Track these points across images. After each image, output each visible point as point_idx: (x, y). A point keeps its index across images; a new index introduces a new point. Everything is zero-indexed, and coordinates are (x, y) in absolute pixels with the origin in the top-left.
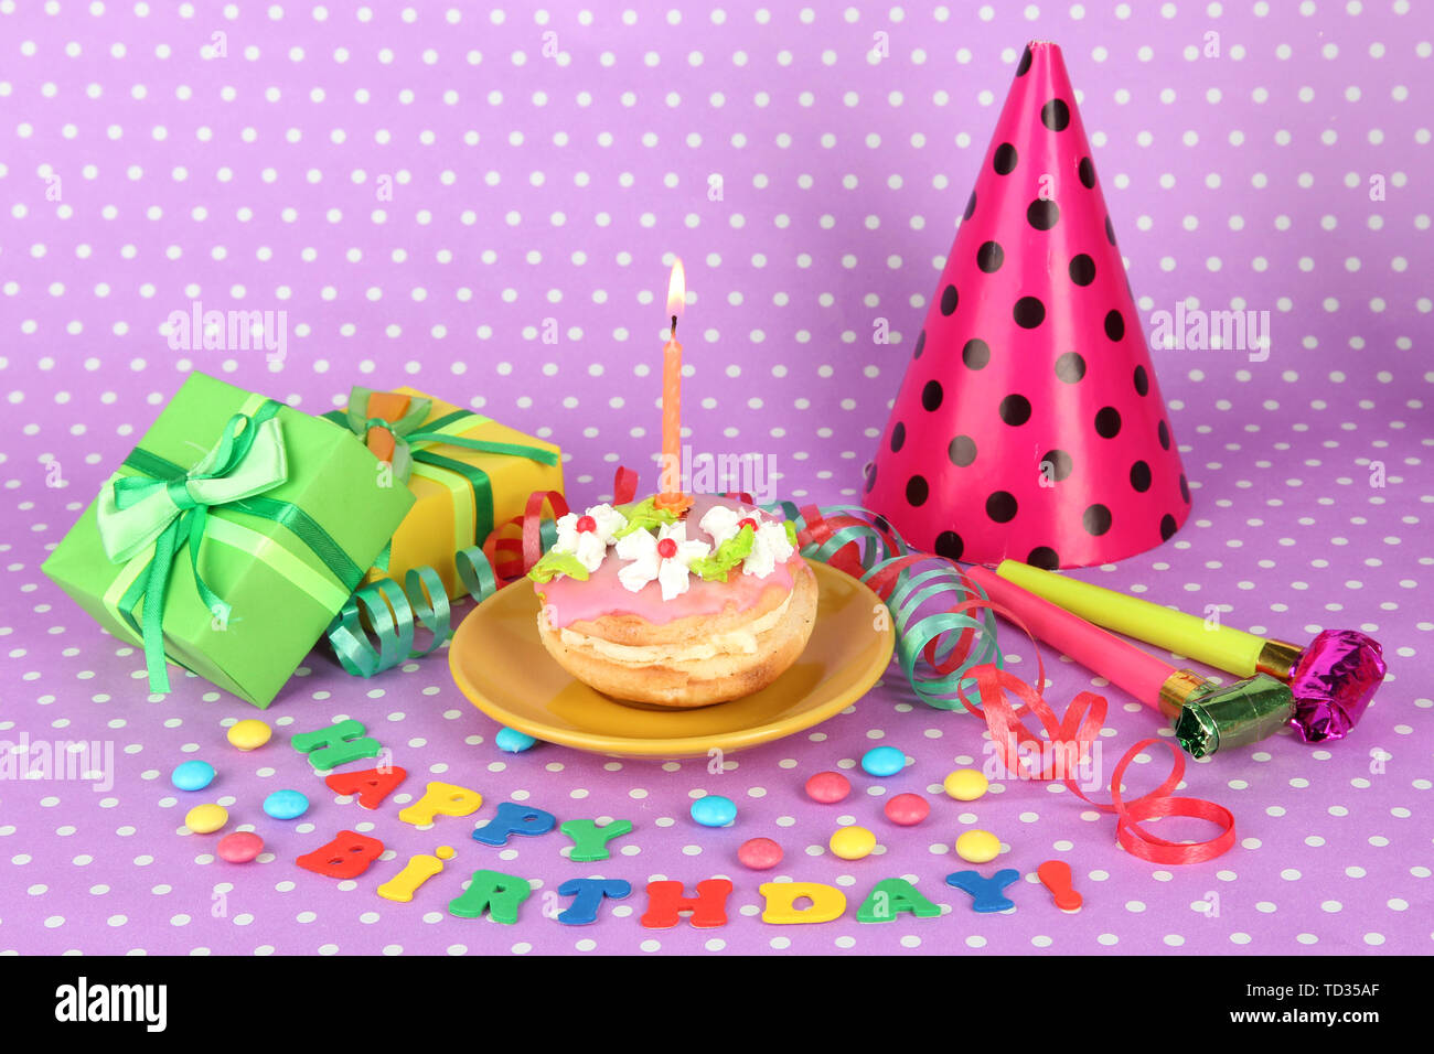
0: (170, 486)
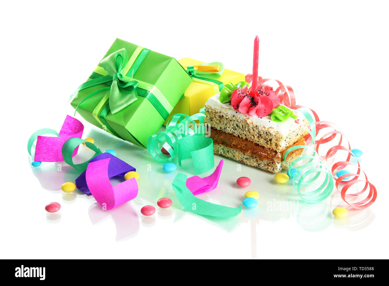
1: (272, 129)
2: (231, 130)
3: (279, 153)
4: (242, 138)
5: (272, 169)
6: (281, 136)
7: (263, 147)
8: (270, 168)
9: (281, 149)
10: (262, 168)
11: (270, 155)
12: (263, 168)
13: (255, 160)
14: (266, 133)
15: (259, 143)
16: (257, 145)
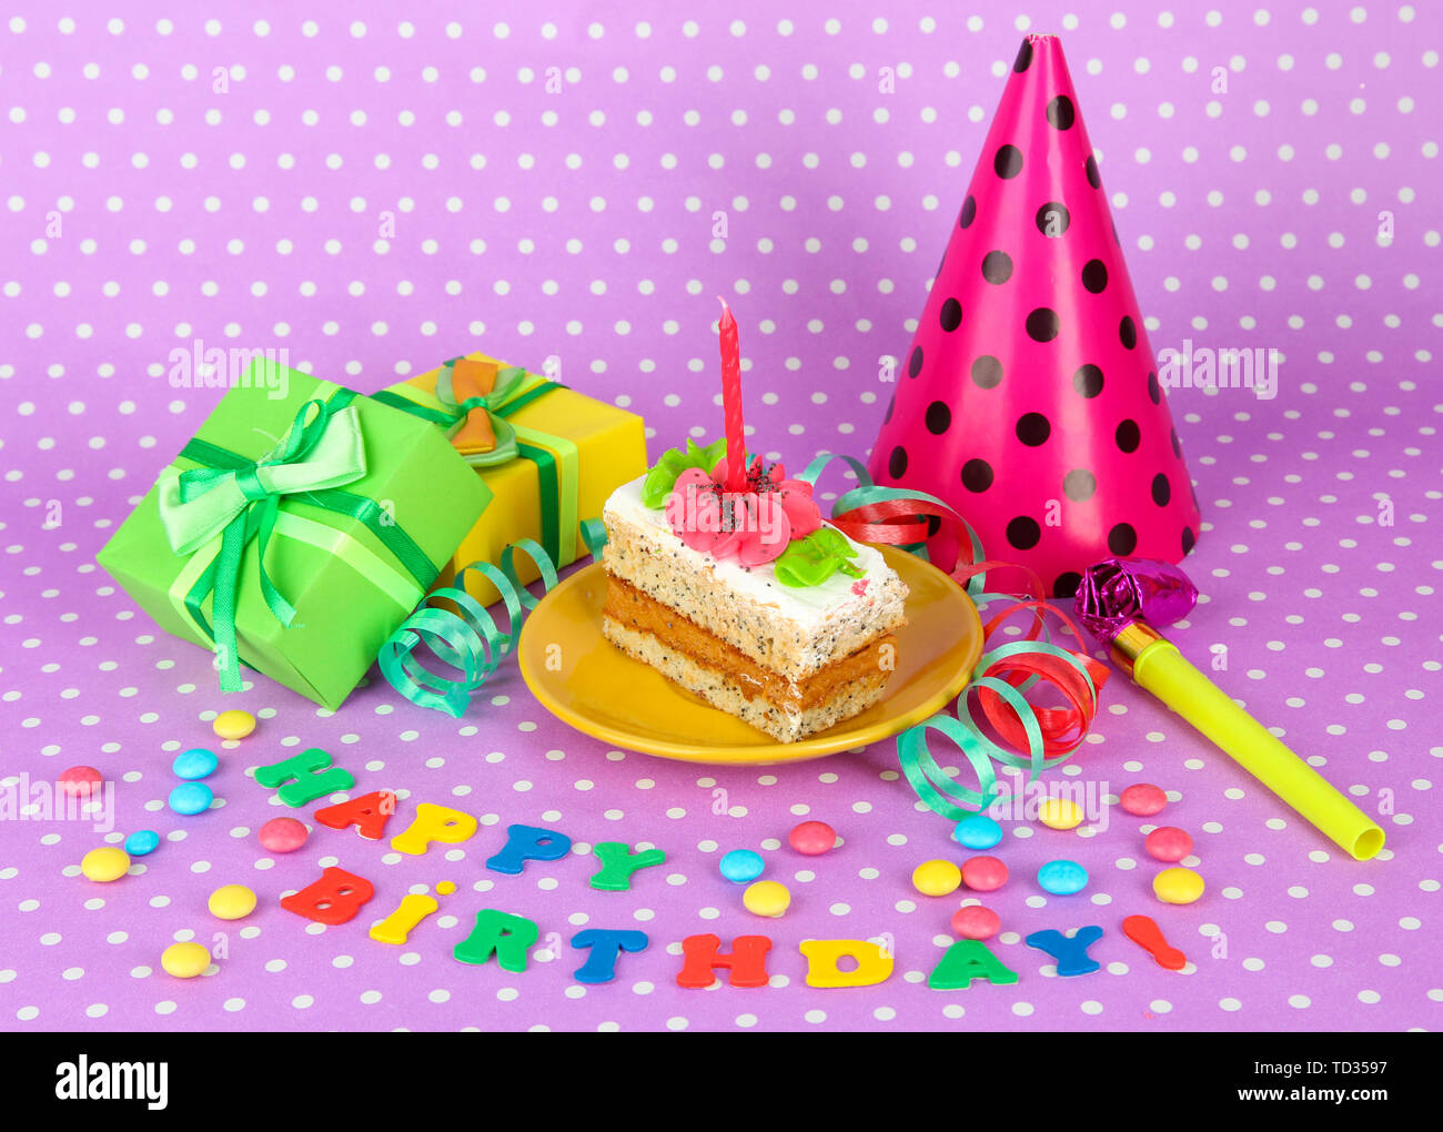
0: (240, 476)
1: (773, 609)
2: (669, 596)
3: (795, 686)
4: (697, 625)
5: (777, 729)
6: (798, 634)
7: (752, 660)
8: (770, 724)
10: (751, 723)
11: (768, 686)
12: (755, 723)
13: (734, 692)
14: (758, 619)
15: (741, 646)
16: (737, 651)
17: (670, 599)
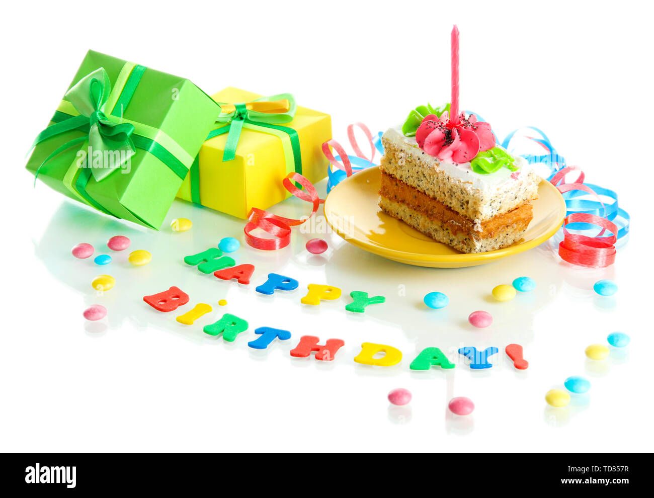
1: (469, 184)
2: (414, 181)
3: (479, 225)
4: (429, 196)
5: (469, 249)
6: (482, 197)
7: (457, 213)
8: (465, 247)
9: (481, 219)
10: (455, 247)
11: (465, 226)
12: (457, 247)
13: (446, 232)
14: (461, 190)
15: (451, 206)
16: (449, 209)
17: (415, 183)
